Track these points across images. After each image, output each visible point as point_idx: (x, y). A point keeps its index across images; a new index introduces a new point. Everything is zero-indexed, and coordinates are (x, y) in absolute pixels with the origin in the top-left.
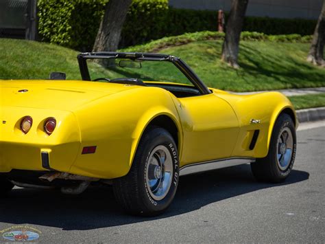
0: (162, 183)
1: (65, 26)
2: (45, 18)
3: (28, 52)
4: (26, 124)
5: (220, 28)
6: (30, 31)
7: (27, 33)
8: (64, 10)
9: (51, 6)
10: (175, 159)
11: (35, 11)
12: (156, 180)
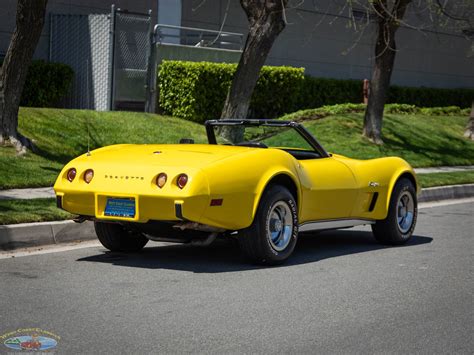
0: (283, 236)
1: (188, 98)
2: (166, 90)
3: (150, 125)
4: (161, 180)
5: (366, 100)
6: (150, 103)
7: (146, 106)
8: (187, 81)
9: (173, 77)
10: (295, 214)
11: (155, 81)
12: (277, 233)
